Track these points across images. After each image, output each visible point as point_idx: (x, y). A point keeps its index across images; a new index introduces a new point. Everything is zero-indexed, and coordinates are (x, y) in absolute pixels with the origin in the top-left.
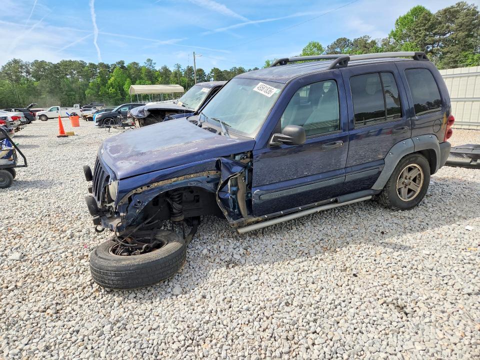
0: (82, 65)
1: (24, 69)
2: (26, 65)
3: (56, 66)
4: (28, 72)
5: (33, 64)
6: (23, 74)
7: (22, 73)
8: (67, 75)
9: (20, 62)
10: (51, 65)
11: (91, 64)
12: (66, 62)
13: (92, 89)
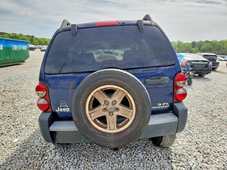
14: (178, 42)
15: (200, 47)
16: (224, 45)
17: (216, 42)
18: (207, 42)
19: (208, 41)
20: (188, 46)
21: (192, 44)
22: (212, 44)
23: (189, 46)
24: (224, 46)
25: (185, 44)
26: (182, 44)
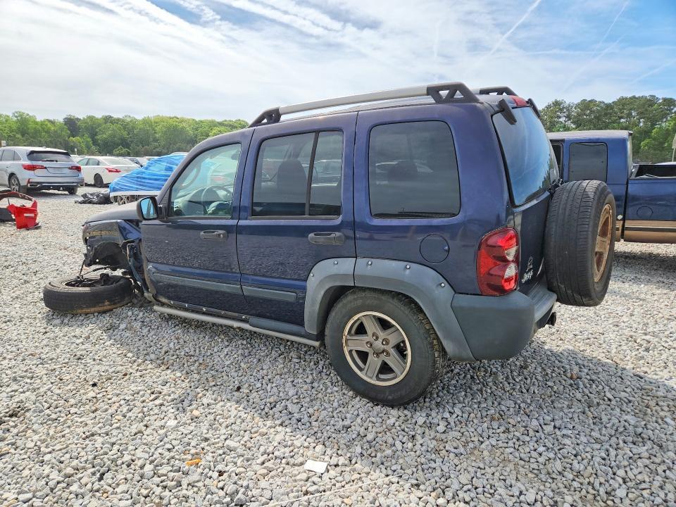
0: (651, 101)
1: (564, 113)
2: (569, 108)
3: (609, 106)
4: (568, 117)
5: (577, 106)
6: (561, 120)
7: (560, 117)
8: (622, 118)
9: (562, 103)
10: (602, 105)
11: (665, 100)
12: (626, 98)
13: (654, 139)
14: (16, 117)
15: (96, 135)
16: (154, 129)
17: (134, 121)
18: (108, 119)
19: (111, 117)
20: (55, 132)
21: (65, 124)
22: (125, 128)
23: (59, 132)
24: (155, 133)
25: (42, 123)
26: (36, 123)
